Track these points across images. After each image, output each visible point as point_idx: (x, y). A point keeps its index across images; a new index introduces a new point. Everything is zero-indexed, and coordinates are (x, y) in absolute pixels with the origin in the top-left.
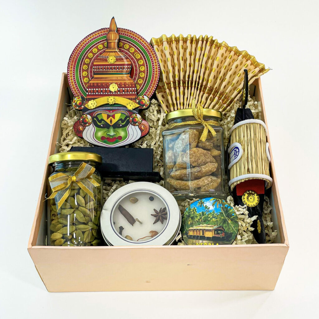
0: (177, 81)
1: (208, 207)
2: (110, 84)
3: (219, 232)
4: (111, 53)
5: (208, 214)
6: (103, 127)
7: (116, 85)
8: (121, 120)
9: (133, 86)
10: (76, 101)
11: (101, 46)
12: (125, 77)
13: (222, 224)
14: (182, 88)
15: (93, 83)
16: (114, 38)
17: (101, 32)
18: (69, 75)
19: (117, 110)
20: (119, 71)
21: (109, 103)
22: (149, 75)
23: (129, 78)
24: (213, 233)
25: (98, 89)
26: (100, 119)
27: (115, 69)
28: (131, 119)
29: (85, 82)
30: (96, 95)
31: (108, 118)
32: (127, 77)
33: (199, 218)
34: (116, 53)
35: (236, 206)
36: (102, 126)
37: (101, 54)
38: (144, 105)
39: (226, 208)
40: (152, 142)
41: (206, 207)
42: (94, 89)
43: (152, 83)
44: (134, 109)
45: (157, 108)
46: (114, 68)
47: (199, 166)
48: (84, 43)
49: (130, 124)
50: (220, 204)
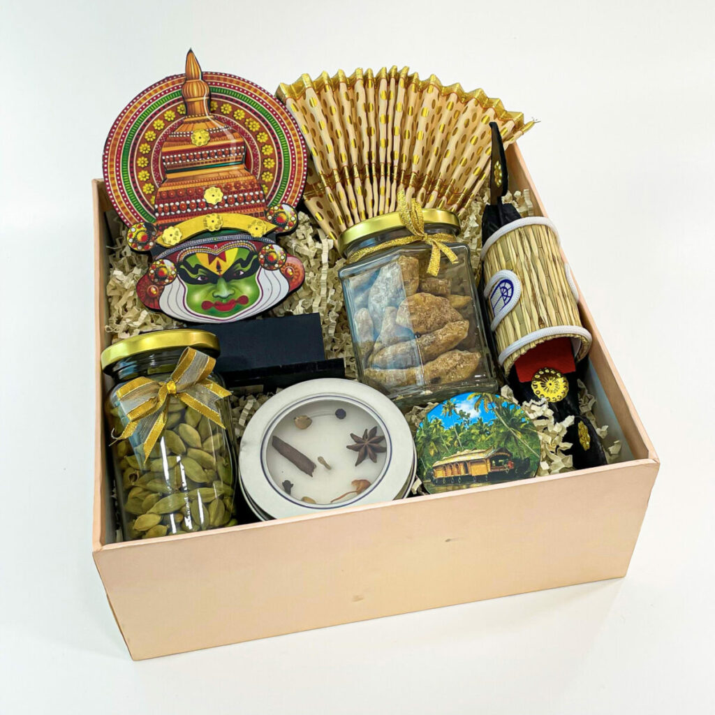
0: (346, 168)
1: (466, 414)
2: (204, 189)
3: (500, 461)
4: (197, 124)
5: (468, 427)
6: (203, 282)
7: (219, 190)
8: (239, 261)
9: (256, 187)
10: (134, 234)
11: (170, 115)
12: (236, 171)
13: (503, 443)
14: (358, 182)
15: (168, 192)
16: (198, 92)
17: (167, 85)
18: (108, 181)
19: (228, 241)
20: (221, 160)
21: (208, 228)
22: (284, 162)
23: (244, 171)
24: (489, 464)
25: (180, 202)
26: (193, 266)
27: (210, 157)
28: (262, 256)
29: (147, 193)
30: (176, 216)
31: (210, 262)
32: (238, 170)
33: (451, 439)
34: (208, 123)
35: (525, 403)
36: (199, 279)
37: (173, 129)
38: (285, 225)
39: (507, 409)
40: (314, 300)
41: (462, 414)
42: (172, 204)
43: (293, 179)
44: (265, 236)
45: (311, 230)
46: (209, 155)
47: (429, 331)
48: (131, 112)
49: (262, 267)
50: (491, 403)
